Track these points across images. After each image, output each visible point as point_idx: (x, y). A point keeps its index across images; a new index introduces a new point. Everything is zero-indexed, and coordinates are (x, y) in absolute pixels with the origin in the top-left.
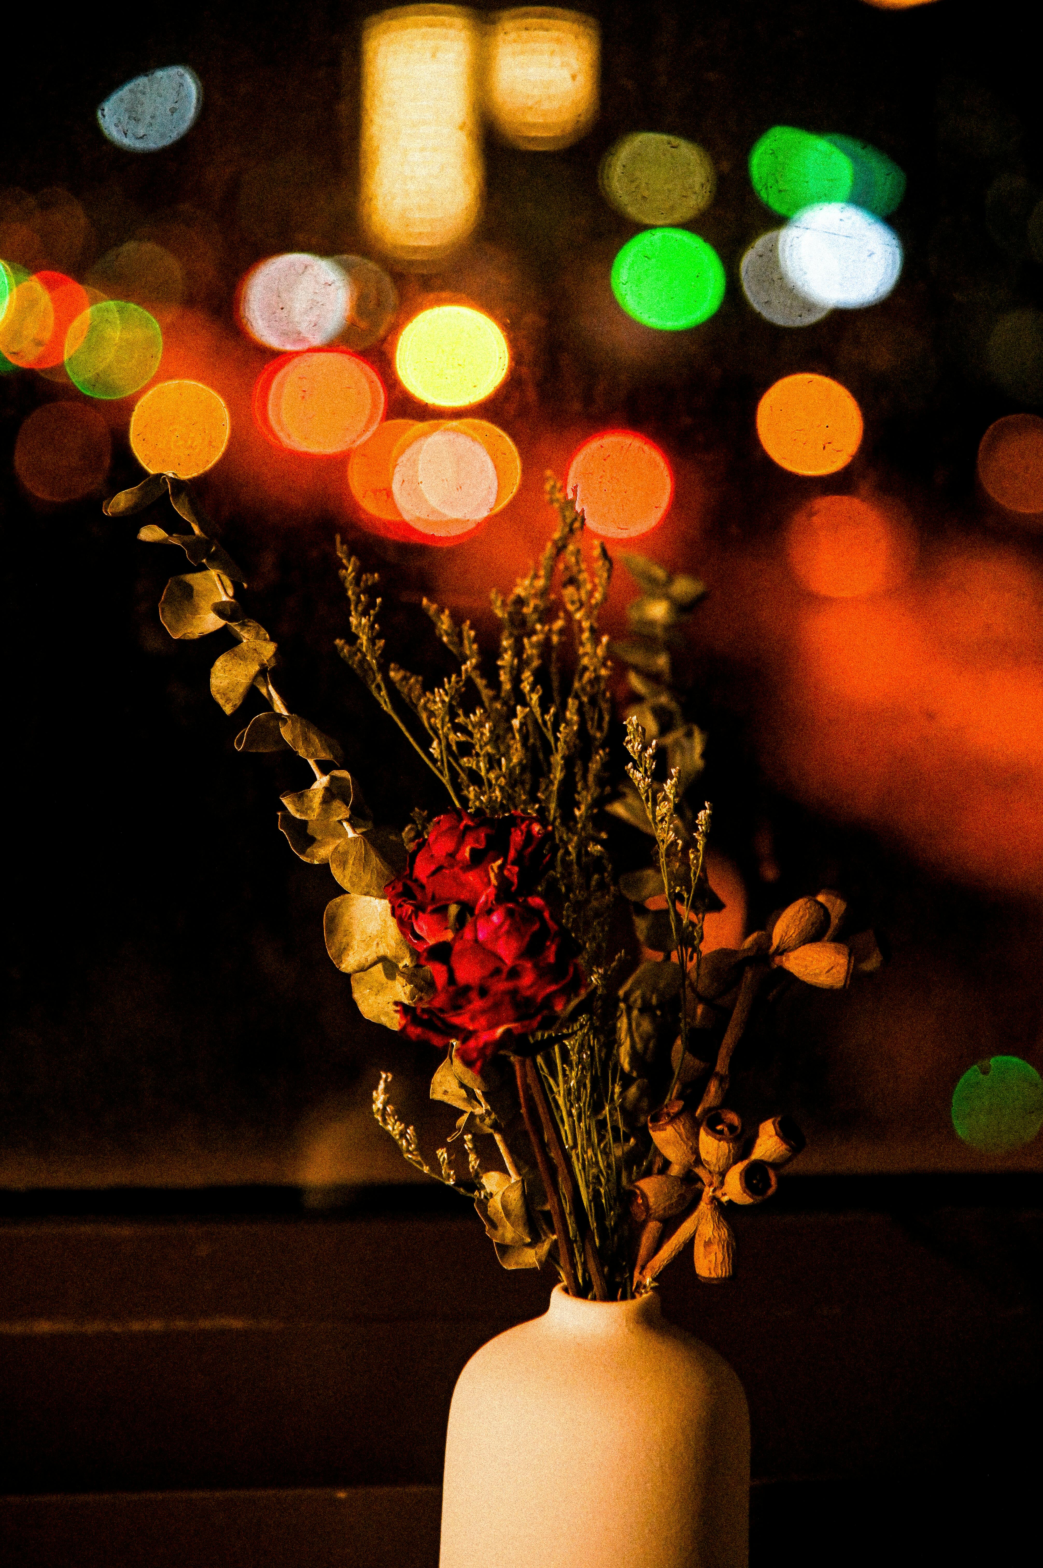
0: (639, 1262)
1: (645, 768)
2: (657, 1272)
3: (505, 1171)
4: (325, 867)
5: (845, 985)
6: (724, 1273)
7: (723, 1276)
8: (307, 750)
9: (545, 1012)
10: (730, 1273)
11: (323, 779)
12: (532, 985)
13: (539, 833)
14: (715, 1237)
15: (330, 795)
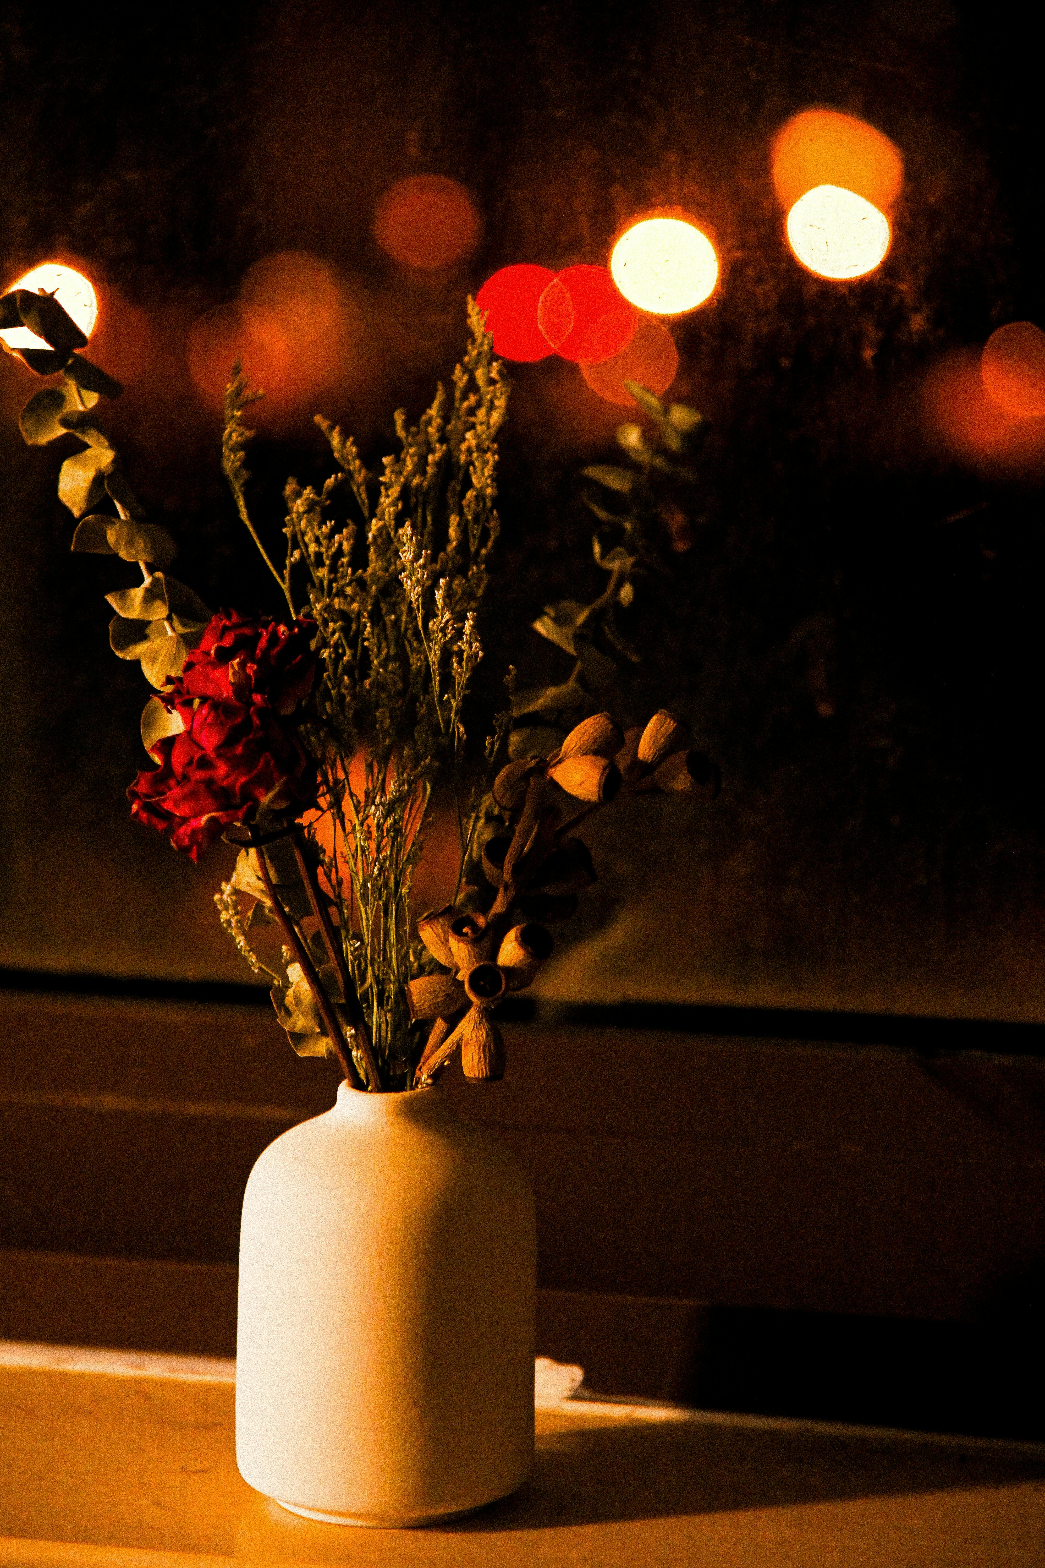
0: (423, 1059)
1: (417, 576)
2: (433, 1069)
4: (137, 664)
5: (597, 798)
6: (481, 1072)
7: (481, 1076)
8: (128, 553)
9: (250, 803)
10: (487, 1074)
11: (148, 580)
12: (227, 776)
13: (284, 635)
14: (472, 1037)
15: (151, 596)
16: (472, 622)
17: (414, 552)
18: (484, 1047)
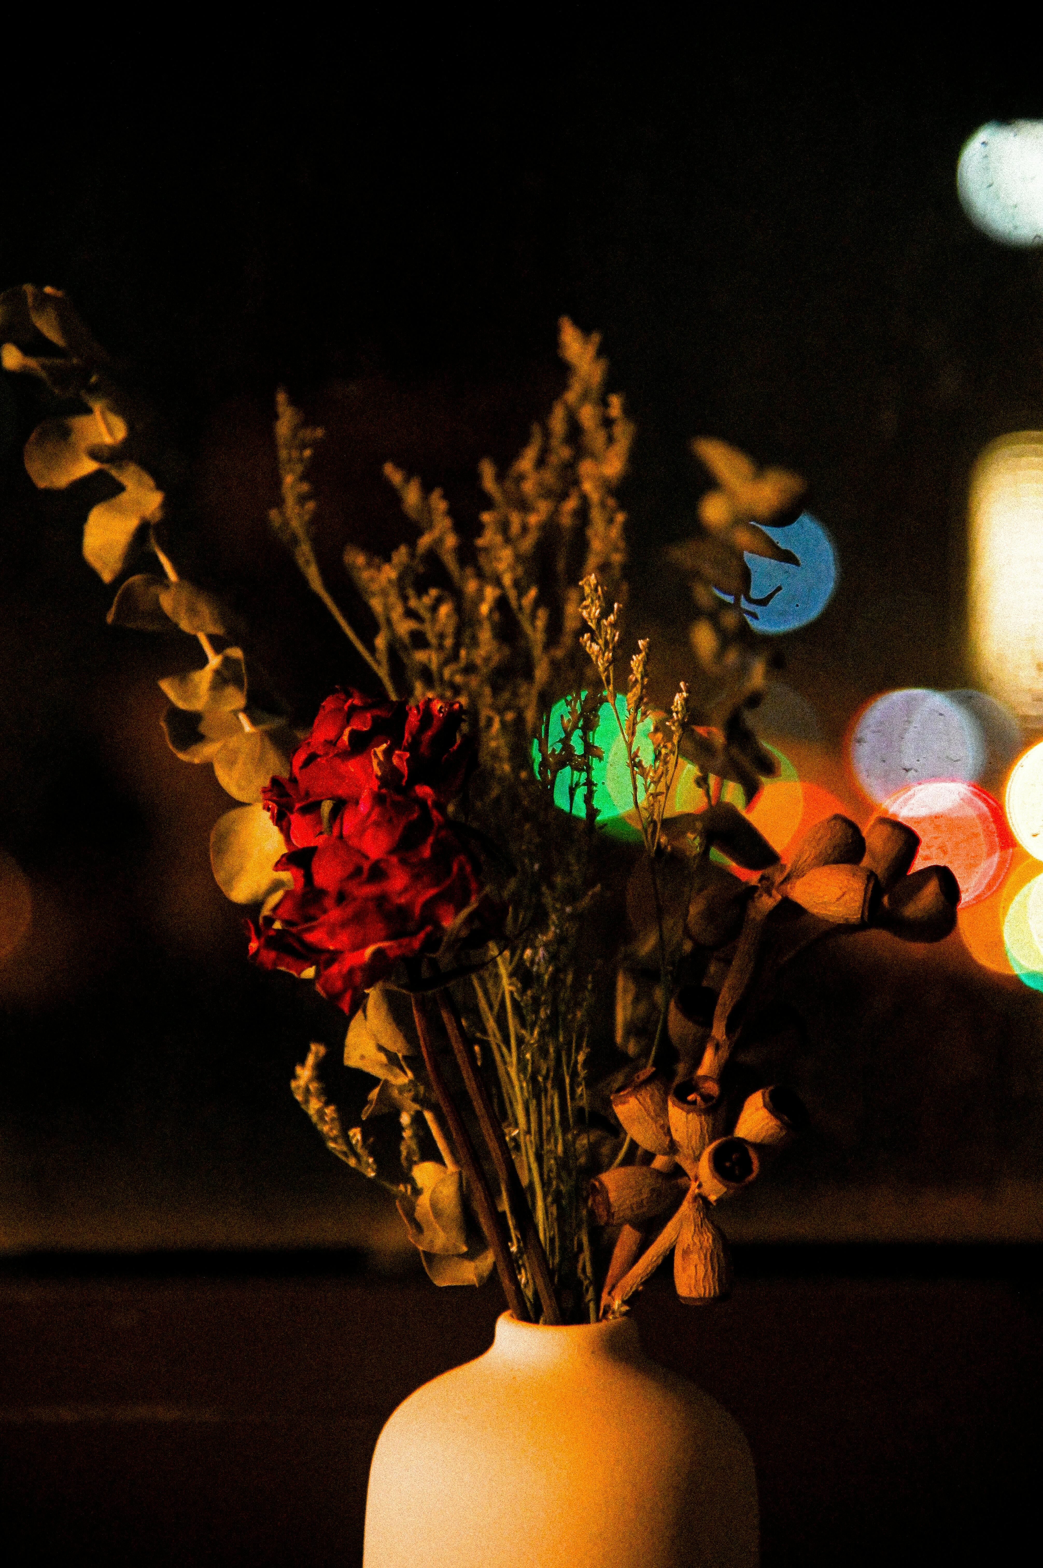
0: (609, 1281)
1: (605, 638)
2: (629, 1292)
3: (439, 1160)
4: (208, 768)
5: (862, 917)
6: (707, 1291)
7: (707, 1295)
8: (191, 622)
9: (429, 928)
10: (715, 1292)
11: (214, 661)
12: (405, 890)
13: (442, 712)
14: (695, 1244)
15: (221, 680)
16: (685, 694)
17: (600, 606)
18: (711, 1255)
